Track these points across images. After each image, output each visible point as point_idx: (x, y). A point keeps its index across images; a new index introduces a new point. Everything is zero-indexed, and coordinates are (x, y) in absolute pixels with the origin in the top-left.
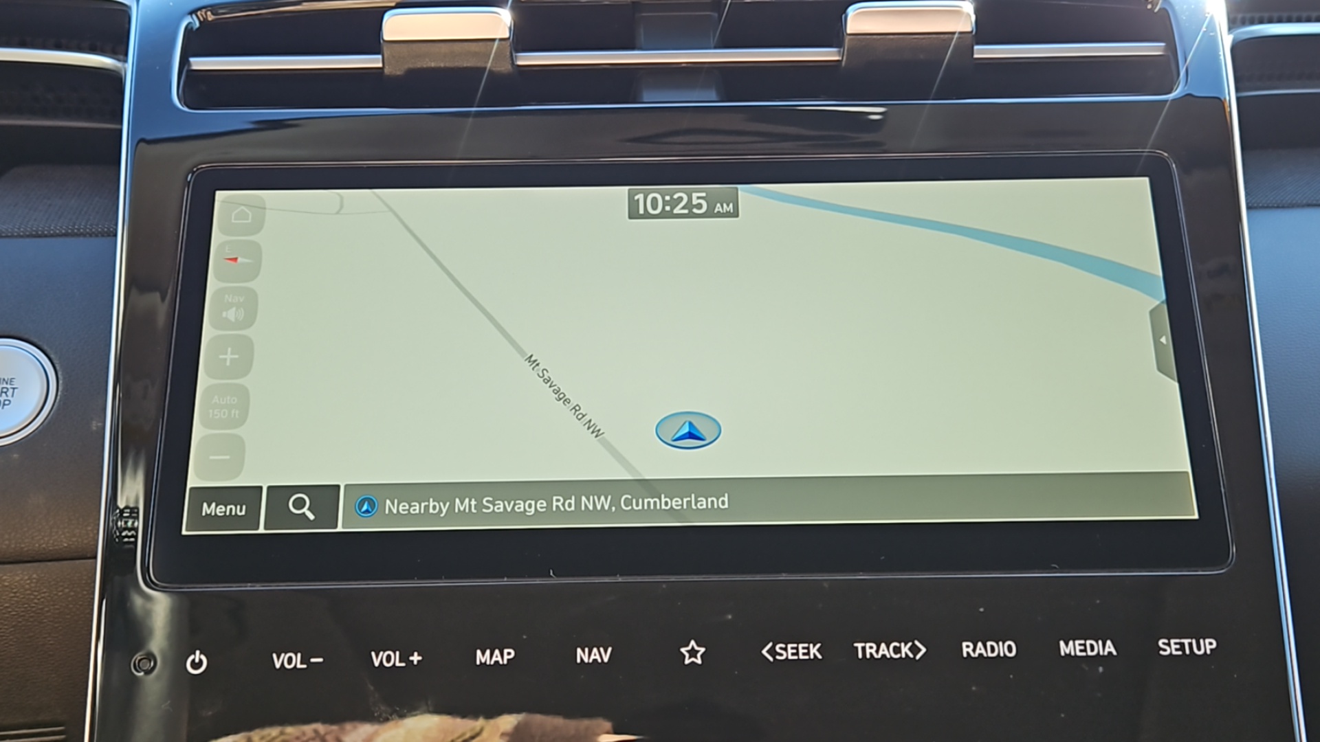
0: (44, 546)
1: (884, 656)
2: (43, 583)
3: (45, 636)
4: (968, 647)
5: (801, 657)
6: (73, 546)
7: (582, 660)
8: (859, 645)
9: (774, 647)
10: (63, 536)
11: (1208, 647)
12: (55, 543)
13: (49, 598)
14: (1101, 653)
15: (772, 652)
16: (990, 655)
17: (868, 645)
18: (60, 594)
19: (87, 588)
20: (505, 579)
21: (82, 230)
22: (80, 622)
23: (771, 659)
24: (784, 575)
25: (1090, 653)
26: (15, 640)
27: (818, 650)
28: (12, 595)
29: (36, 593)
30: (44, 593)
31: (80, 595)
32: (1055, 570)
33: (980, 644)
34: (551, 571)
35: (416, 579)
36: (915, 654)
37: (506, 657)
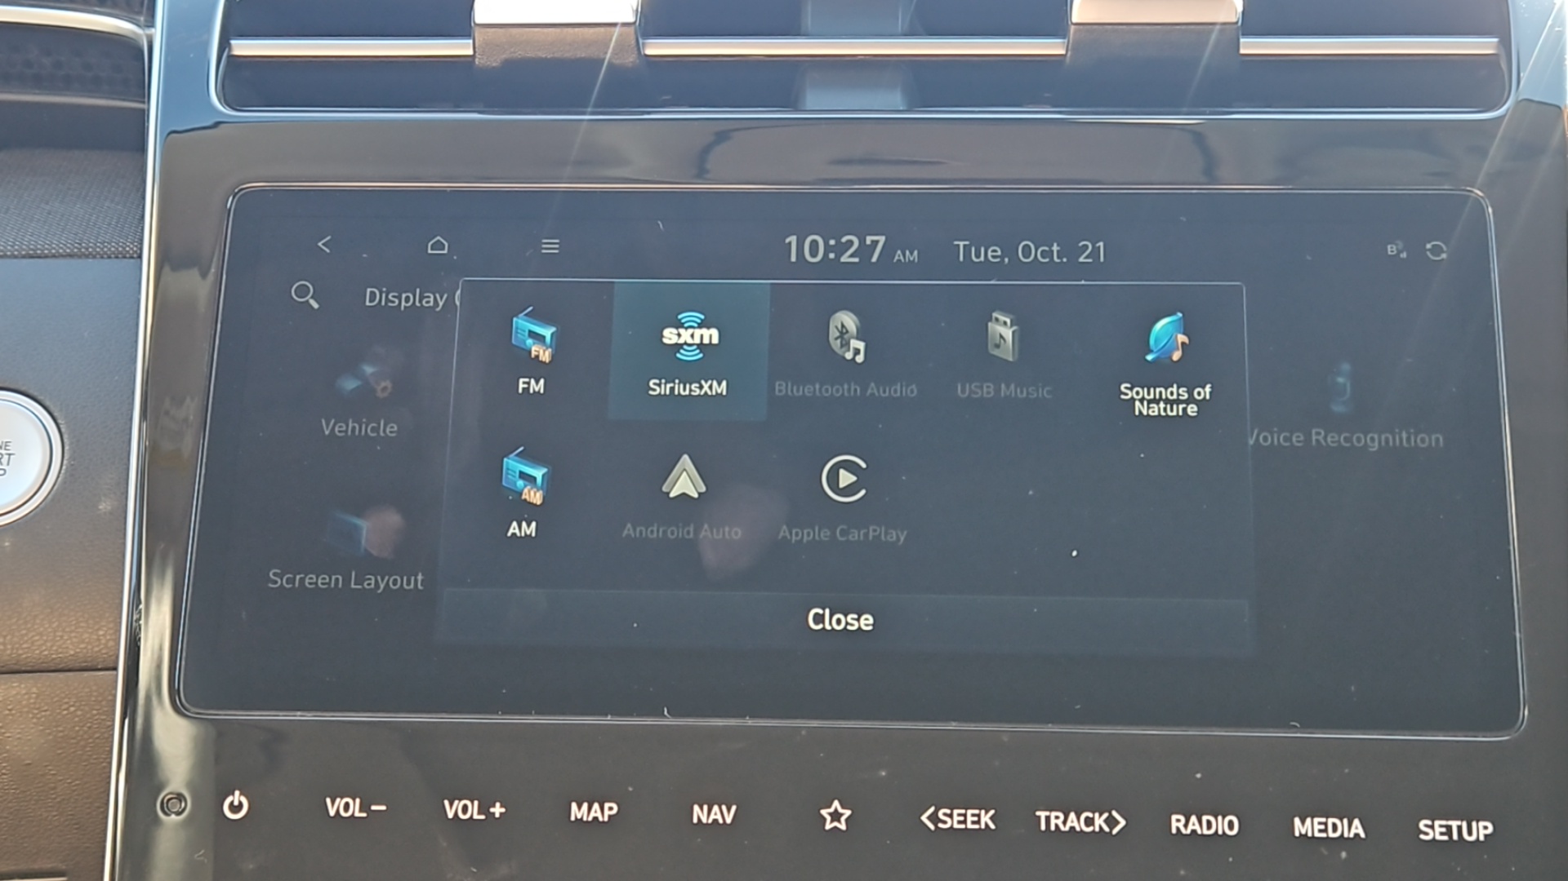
0: (46, 653)
1: (1072, 828)
2: (44, 699)
4: (1178, 821)
5: (970, 826)
6: (80, 655)
7: (699, 819)
8: (1042, 814)
9: (936, 812)
10: (69, 642)
11: (1482, 832)
12: (60, 650)
14: (1346, 835)
15: (934, 818)
16: (1206, 832)
17: (1054, 814)
18: (65, 712)
19: (98, 707)
20: (609, 718)
22: (88, 749)
23: (932, 827)
24: (954, 724)
25: (1331, 835)
26: (8, 768)
27: (992, 818)
28: (7, 712)
29: (36, 711)
30: (45, 711)
31: (88, 716)
32: (1295, 730)
33: (1193, 819)
34: (666, 710)
35: (500, 713)
36: (1111, 829)
37: (607, 813)
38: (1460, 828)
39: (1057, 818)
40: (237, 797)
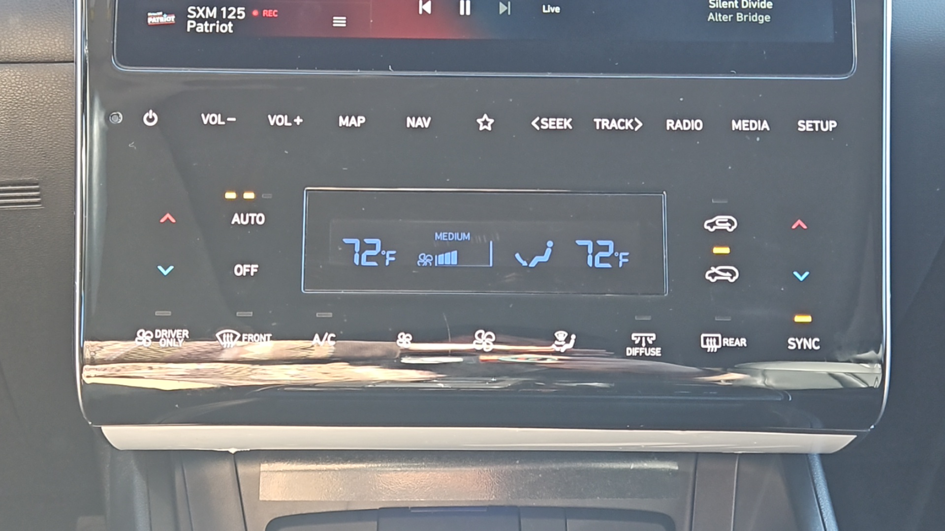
0: (25, 51)
1: (613, 128)
2: (24, 79)
3: (25, 118)
4: (670, 123)
5: (559, 127)
6: (45, 53)
7: (411, 126)
8: (597, 121)
9: (540, 121)
10: (38, 45)
11: (831, 126)
12: (33, 50)
13: (28, 90)
14: (759, 129)
15: (539, 123)
16: (685, 129)
17: (604, 120)
18: (36, 87)
19: (55, 85)
20: (359, 71)
22: (50, 109)
23: (538, 128)
24: (549, 73)
25: (752, 129)
26: (5, 120)
27: (571, 123)
28: (3, 86)
29: (20, 86)
30: (25, 86)
31: (50, 89)
32: (733, 75)
33: (678, 122)
34: (390, 67)
35: (297, 68)
36: (634, 127)
37: (360, 122)
38: (819, 125)
39: (605, 122)
40: (151, 114)
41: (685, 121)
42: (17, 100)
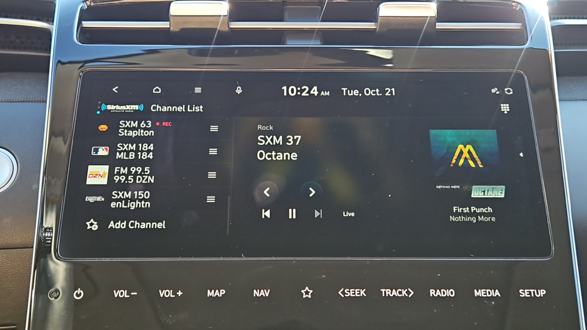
0: (9, 242)
1: (394, 295)
2: (8, 259)
3: (8, 283)
4: (433, 292)
5: (357, 295)
6: (22, 242)
7: (256, 295)
8: (383, 290)
9: (344, 291)
10: (18, 237)
11: (542, 294)
12: (15, 241)
13: (11, 266)
14: (493, 296)
15: (343, 293)
16: (443, 296)
17: (387, 290)
18: (16, 264)
19: (28, 262)
20: (222, 258)
21: (30, 100)
22: (25, 277)
23: (343, 296)
24: (349, 258)
25: (488, 295)
27: (364, 292)
29: (5, 264)
30: (9, 263)
31: (25, 265)
32: (472, 258)
33: (438, 291)
34: (243, 254)
35: (180, 257)
36: (408, 295)
37: (221, 293)
38: (534, 292)
41: (442, 290)
42: (3, 272)
